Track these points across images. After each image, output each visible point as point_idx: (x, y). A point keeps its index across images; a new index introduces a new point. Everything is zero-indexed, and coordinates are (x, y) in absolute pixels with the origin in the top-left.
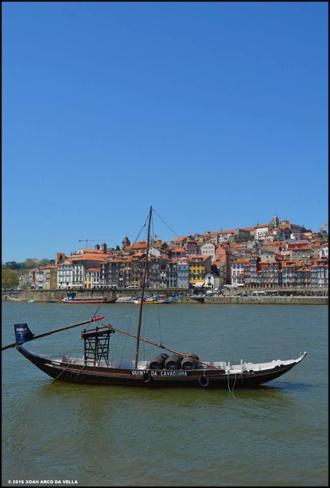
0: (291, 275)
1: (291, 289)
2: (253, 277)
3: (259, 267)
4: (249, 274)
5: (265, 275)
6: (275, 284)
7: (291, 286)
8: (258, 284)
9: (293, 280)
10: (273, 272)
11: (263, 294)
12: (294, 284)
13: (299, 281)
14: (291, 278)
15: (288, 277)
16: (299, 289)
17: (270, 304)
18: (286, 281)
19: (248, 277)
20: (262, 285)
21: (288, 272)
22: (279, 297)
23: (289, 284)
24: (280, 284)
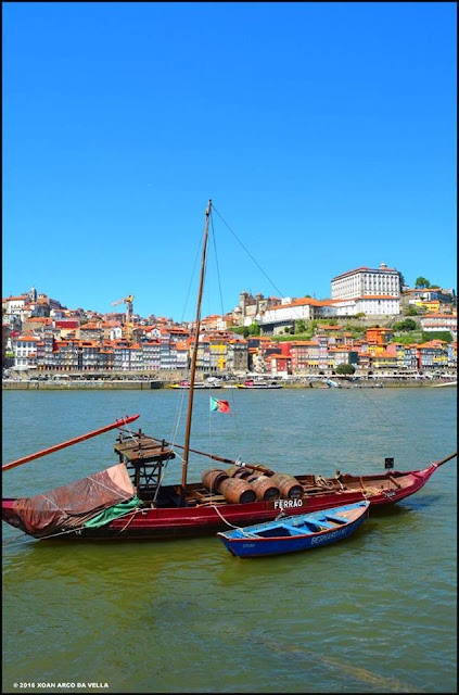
0: (92, 356)
1: (92, 372)
2: (48, 359)
3: (55, 346)
4: (43, 354)
5: (63, 356)
6: (74, 366)
7: (92, 369)
8: (54, 366)
9: (95, 362)
10: (72, 353)
11: (66, 378)
12: (97, 367)
13: (101, 364)
14: (92, 360)
15: (89, 359)
16: (101, 371)
17: (79, 389)
18: (87, 363)
19: (42, 357)
20: (58, 367)
21: (90, 354)
22: (85, 381)
23: (90, 366)
24: (80, 367)
